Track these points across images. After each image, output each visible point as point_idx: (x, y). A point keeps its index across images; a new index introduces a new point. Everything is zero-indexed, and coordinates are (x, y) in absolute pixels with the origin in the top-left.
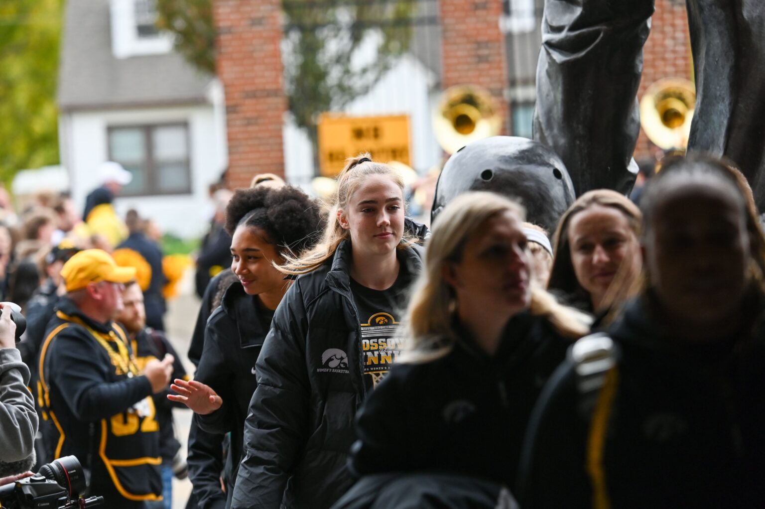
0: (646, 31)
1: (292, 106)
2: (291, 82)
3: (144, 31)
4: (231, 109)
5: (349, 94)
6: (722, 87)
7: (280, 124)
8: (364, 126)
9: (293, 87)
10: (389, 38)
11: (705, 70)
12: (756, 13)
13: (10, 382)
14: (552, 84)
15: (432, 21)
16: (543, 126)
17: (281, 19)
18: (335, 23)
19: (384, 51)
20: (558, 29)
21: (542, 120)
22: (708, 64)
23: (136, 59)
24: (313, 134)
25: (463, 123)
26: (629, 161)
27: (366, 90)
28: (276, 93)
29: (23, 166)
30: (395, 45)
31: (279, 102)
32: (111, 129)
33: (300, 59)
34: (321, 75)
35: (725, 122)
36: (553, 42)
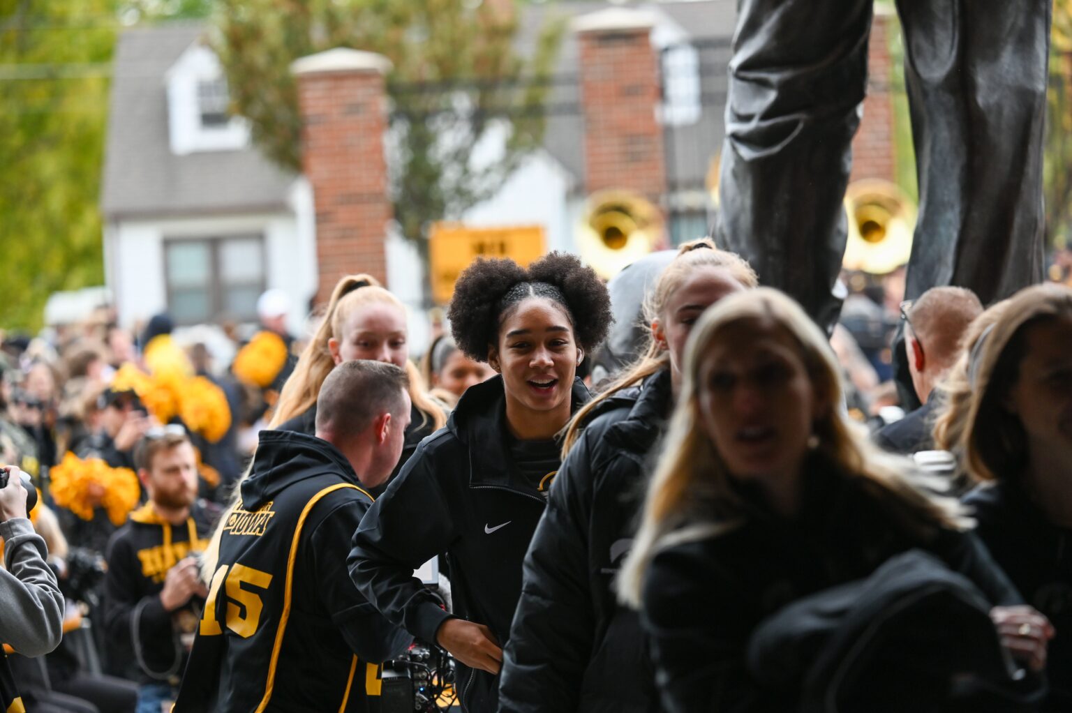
0: (856, 120)
1: (398, 213)
2: (398, 184)
3: (211, 119)
4: (322, 217)
5: (467, 199)
6: (951, 191)
7: (383, 235)
8: (487, 240)
9: (399, 190)
10: (518, 130)
11: (930, 170)
12: (993, 99)
13: (25, 557)
14: (739, 186)
15: (572, 109)
16: (728, 239)
17: (384, 105)
18: (450, 110)
19: (512, 146)
20: (746, 118)
21: (727, 231)
22: (933, 162)
23: (199, 156)
24: (423, 247)
25: (613, 237)
26: (834, 282)
27: (489, 195)
28: (377, 196)
29: (57, 287)
30: (527, 137)
31: (381, 209)
32: (168, 243)
33: (409, 156)
34: (433, 176)
35: (955, 235)
36: (741, 134)
